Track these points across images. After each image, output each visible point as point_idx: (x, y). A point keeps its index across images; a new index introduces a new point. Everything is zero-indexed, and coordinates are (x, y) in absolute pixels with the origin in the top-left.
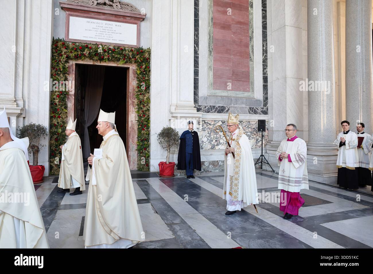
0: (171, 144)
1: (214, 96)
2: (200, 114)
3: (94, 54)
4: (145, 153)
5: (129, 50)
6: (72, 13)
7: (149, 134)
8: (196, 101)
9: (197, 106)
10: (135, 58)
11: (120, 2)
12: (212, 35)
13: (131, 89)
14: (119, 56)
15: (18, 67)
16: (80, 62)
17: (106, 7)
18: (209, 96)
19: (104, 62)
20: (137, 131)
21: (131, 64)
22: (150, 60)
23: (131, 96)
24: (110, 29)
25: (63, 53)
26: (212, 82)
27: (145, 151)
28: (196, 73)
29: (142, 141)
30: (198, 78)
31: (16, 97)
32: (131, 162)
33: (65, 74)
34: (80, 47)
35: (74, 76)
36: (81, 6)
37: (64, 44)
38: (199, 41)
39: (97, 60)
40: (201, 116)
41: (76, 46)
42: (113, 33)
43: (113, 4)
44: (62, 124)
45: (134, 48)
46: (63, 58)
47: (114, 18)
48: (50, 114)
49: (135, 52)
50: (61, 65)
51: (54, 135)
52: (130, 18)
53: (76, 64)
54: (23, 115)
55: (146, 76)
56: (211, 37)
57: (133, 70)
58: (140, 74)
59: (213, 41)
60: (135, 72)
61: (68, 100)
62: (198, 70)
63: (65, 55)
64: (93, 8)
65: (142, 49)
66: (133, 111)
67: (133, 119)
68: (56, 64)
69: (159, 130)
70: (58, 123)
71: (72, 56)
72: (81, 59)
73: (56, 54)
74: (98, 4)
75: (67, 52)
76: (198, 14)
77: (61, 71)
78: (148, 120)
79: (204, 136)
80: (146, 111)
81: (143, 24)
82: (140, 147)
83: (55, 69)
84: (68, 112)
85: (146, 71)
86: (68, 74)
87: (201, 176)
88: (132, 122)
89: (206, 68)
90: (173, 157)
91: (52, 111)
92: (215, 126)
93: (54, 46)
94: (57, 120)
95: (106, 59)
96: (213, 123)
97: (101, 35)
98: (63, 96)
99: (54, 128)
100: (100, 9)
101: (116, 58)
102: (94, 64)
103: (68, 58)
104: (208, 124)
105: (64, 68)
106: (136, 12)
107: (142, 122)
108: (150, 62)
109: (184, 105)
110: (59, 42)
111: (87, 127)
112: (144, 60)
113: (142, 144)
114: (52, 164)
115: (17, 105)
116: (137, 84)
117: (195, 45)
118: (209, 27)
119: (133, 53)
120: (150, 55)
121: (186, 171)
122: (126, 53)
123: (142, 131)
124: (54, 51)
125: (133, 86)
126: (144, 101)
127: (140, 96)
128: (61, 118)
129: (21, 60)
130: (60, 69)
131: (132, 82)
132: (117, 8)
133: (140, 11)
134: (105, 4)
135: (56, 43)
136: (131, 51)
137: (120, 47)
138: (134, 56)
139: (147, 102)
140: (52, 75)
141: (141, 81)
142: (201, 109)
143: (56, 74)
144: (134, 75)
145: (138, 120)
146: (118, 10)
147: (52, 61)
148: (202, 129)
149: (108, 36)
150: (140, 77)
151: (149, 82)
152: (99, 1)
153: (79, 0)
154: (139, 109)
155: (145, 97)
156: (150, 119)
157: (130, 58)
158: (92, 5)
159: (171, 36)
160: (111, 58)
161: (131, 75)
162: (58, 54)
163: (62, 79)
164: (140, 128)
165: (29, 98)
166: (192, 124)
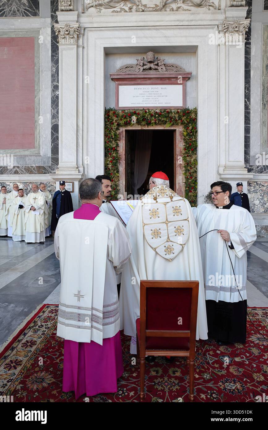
2: (251, 176)
3: (142, 119)
5: (175, 112)
6: (121, 82)
7: (196, 196)
8: (247, 161)
9: (248, 167)
10: (182, 119)
11: (164, 65)
12: (266, 85)
13: (178, 152)
14: (165, 119)
16: (129, 128)
17: (152, 72)
19: (151, 126)
21: (177, 126)
22: (197, 120)
24: (156, 93)
25: (114, 121)
26: (266, 139)
28: (247, 130)
30: (250, 136)
31: (78, 164)
33: (116, 141)
34: (129, 114)
35: (124, 142)
36: (129, 74)
37: (114, 113)
38: (250, 95)
39: (145, 125)
40: (252, 177)
41: (126, 113)
42: (159, 96)
43: (159, 68)
44: (115, 187)
45: (181, 110)
46: (114, 126)
47: (159, 81)
49: (181, 114)
50: (112, 132)
52: (175, 79)
53: (126, 130)
55: (193, 137)
56: (266, 88)
57: (179, 131)
58: (187, 135)
59: (267, 93)
60: (182, 134)
61: (119, 165)
62: (250, 127)
63: (116, 123)
64: (140, 75)
65: (188, 110)
66: (180, 173)
67: (181, 181)
68: (109, 132)
71: (122, 123)
72: (130, 125)
73: (108, 123)
74: (144, 70)
75: (117, 120)
76: (250, 64)
77: (112, 138)
78: (195, 181)
79: (256, 198)
80: (193, 172)
81: (189, 83)
83: (108, 137)
84: (120, 176)
85: (193, 132)
86: (119, 141)
88: (179, 184)
89: (259, 123)
93: (106, 116)
95: (153, 123)
96: (266, 185)
97: (148, 100)
98: (115, 161)
100: (146, 74)
101: (163, 121)
102: (142, 129)
103: (119, 125)
104: (261, 186)
105: (115, 135)
106: (181, 72)
107: (189, 184)
108: (196, 122)
109: (233, 166)
110: (110, 111)
111: (137, 189)
112: (191, 121)
115: (79, 171)
116: (184, 146)
117: (246, 100)
118: (263, 76)
119: (179, 115)
120: (197, 115)
122: (173, 115)
124: (106, 120)
125: (180, 148)
126: (191, 163)
127: (187, 158)
128: (114, 182)
129: (81, 132)
130: (112, 136)
131: (179, 144)
132: (162, 72)
133: (185, 70)
134: (150, 69)
135: (108, 112)
136: (177, 113)
137: (167, 110)
138: (180, 118)
139: (195, 164)
140: (105, 143)
141: (188, 143)
142: (253, 169)
143: (109, 142)
144: (181, 137)
145: (186, 182)
146: (163, 73)
147: (105, 130)
148: (254, 191)
149: (155, 100)
150: (187, 139)
151: (196, 143)
152: (145, 67)
153: (127, 69)
154: (186, 171)
155: (192, 159)
156: (197, 181)
157: (176, 120)
158: (138, 72)
159: (219, 93)
160: (157, 122)
161: (178, 137)
162: (110, 123)
163: (114, 145)
164: (187, 190)
165: (87, 165)
166: (241, 186)
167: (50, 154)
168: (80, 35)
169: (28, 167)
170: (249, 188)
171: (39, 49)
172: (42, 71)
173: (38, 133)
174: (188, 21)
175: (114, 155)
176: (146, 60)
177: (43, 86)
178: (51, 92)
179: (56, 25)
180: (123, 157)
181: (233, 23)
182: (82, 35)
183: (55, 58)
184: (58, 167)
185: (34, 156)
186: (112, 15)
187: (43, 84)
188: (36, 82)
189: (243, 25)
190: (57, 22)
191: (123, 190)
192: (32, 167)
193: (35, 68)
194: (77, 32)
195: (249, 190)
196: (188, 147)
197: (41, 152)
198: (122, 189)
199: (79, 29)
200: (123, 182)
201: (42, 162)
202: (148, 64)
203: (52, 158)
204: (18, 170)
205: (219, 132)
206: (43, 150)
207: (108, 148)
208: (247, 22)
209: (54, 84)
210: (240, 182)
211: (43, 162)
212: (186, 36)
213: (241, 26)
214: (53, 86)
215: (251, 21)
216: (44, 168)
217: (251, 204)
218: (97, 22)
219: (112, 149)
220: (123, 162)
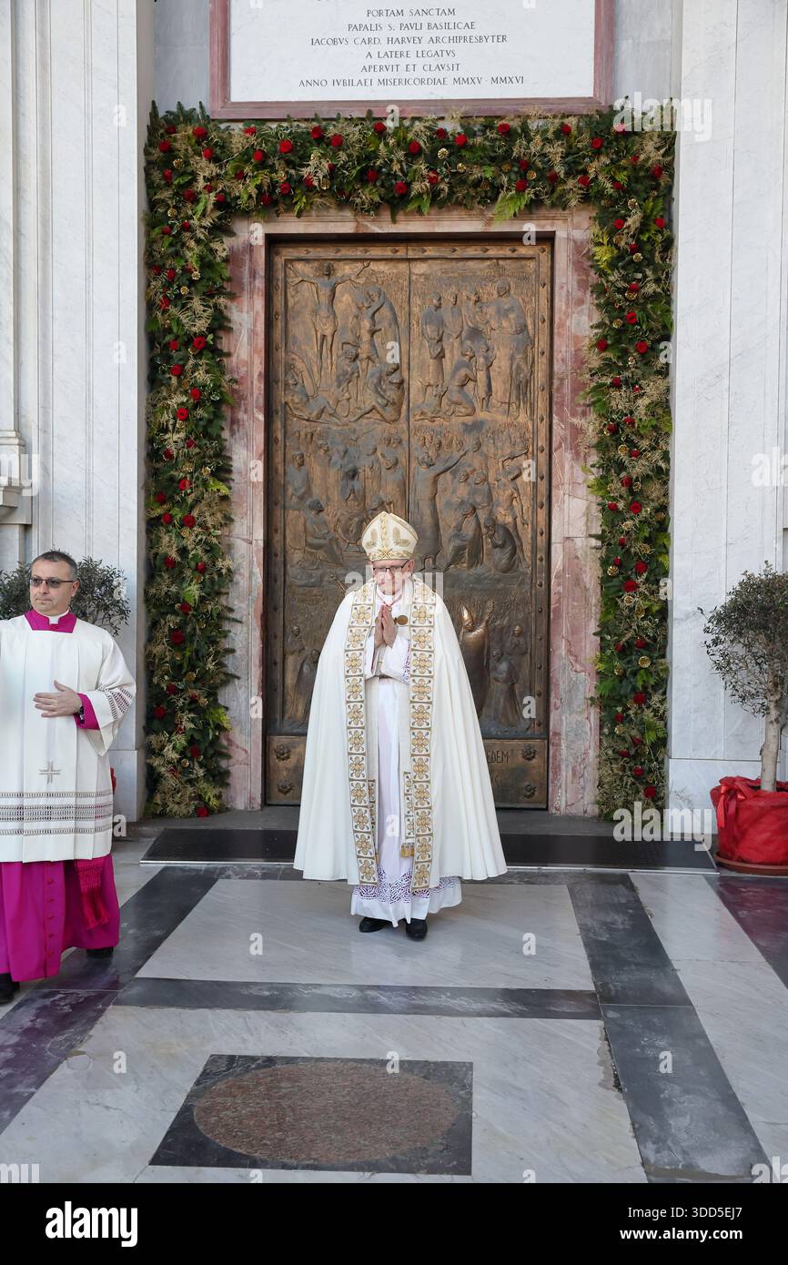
3: (354, 172)
4: (642, 721)
5: (546, 131)
7: (663, 614)
10: (585, 172)
14: (489, 173)
16: (291, 225)
19: (412, 213)
20: (595, 598)
21: (561, 211)
22: (672, 176)
23: (563, 397)
24: (442, 19)
25: (201, 183)
27: (640, 708)
29: (624, 651)
32: (563, 767)
33: (211, 296)
34: (284, 144)
35: (260, 304)
37: (202, 135)
39: (376, 207)
41: (265, 138)
44: (205, 558)
45: (581, 116)
46: (202, 213)
48: (145, 506)
49: (584, 141)
50: (190, 249)
51: (164, 615)
53: (270, 240)
54: (18, 511)
55: (649, 273)
57: (572, 244)
58: (613, 265)
60: (584, 260)
63: (212, 194)
66: (574, 483)
67: (578, 529)
68: (171, 245)
70: (183, 551)
71: (245, 197)
72: (289, 209)
73: (165, 194)
75: (218, 175)
77: (192, 283)
78: (659, 529)
80: (647, 478)
82: (614, 688)
83: (164, 275)
84: (234, 498)
85: (648, 247)
86: (232, 296)
88: (569, 543)
91: (152, 490)
93: (157, 153)
94: (179, 535)
95: (420, 195)
97: (393, 61)
98: (206, 412)
99: (166, 576)
101: (477, 183)
102: (361, 231)
103: (227, 206)
105: (207, 264)
107: (623, 544)
108: (670, 188)
110: (180, 127)
112: (637, 180)
113: (625, 671)
114: (156, 762)
116: (598, 326)
119: (570, 147)
122: (533, 150)
123: (626, 597)
124: (157, 176)
125: (577, 339)
126: (632, 423)
127: (615, 393)
128: (197, 529)
130: (187, 271)
131: (568, 315)
135: (169, 133)
136: (558, 138)
137: (499, 117)
138: (575, 162)
139: (655, 428)
140: (150, 307)
141: (622, 309)
143: (167, 300)
144: (579, 275)
145: (603, 531)
147: (148, 234)
149: (434, 62)
150: (613, 283)
151: (668, 311)
154: (608, 471)
155: (640, 402)
156: (669, 530)
157: (554, 179)
160: (447, 189)
161: (566, 276)
162: (176, 194)
163: (198, 323)
164: (614, 577)
165: (45, 429)
175: (201, 376)
180: (258, 387)
191: (251, 573)
196: (619, 331)
198: (245, 571)
200: (251, 534)
207: (169, 338)
219: (186, 345)
220: (253, 421)
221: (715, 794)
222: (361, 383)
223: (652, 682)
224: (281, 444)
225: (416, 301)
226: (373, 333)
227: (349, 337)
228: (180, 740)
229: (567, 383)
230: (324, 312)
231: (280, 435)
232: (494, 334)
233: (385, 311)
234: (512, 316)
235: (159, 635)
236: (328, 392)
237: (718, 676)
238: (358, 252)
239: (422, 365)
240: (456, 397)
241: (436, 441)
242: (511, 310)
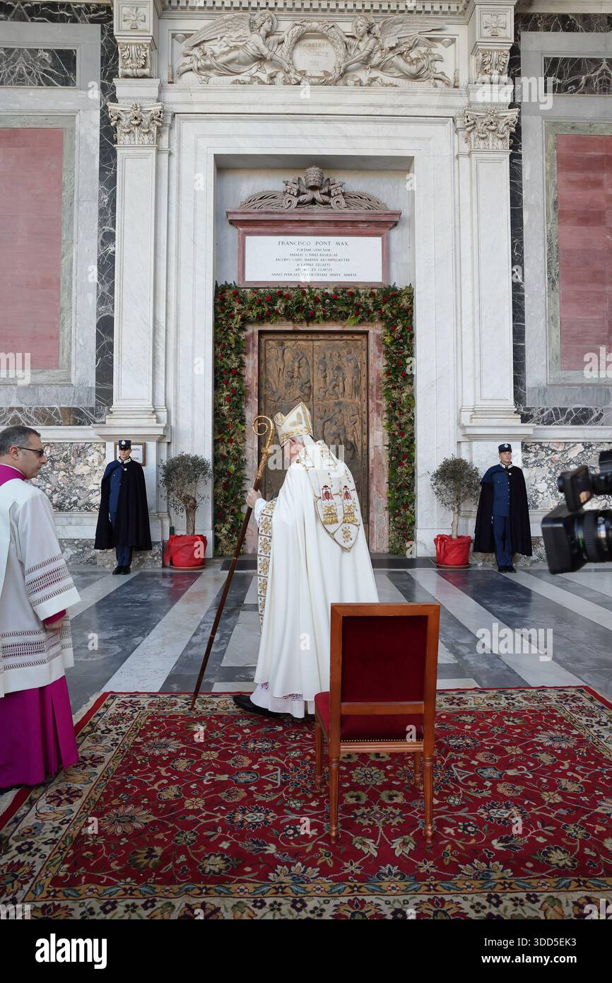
0: (462, 495)
1: (563, 385)
2: (528, 429)
3: (294, 308)
4: (406, 515)
6: (250, 229)
7: (413, 474)
8: (519, 398)
9: (522, 410)
10: (380, 309)
11: (343, 194)
12: (555, 242)
14: (345, 309)
15: (158, 347)
16: (268, 327)
17: (316, 209)
18: (551, 385)
19: (315, 323)
20: (386, 469)
21: (371, 323)
22: (412, 312)
23: (373, 393)
24: (325, 253)
25: (236, 311)
26: (558, 352)
27: (405, 510)
28: (519, 334)
29: (398, 489)
30: (524, 346)
31: (155, 404)
33: (239, 354)
34: (267, 297)
35: (256, 357)
36: (267, 213)
37: (236, 294)
38: (523, 260)
39: (301, 321)
40: (530, 431)
41: (260, 295)
42: (331, 260)
43: (331, 200)
44: (236, 455)
45: (379, 289)
46: (236, 322)
47: (332, 229)
48: (214, 435)
49: (380, 298)
50: (231, 336)
51: (221, 477)
52: (366, 225)
53: (259, 331)
54: (167, 438)
55: (405, 347)
56: (554, 247)
57: (375, 335)
58: (392, 343)
59: (557, 257)
60: (380, 341)
61: (246, 406)
62: (523, 327)
63: (239, 316)
64: (291, 214)
65: (394, 289)
66: (378, 425)
67: (379, 443)
68: (223, 335)
69: (435, 467)
70: (228, 452)
71: (252, 317)
72: (268, 321)
73: (222, 316)
74: (299, 203)
75: (242, 309)
76: (520, 197)
77: (231, 349)
78: (411, 442)
79: (540, 478)
80: (406, 423)
81: (395, 234)
82: (395, 504)
83: (221, 346)
84: (246, 432)
85: (405, 337)
86: (246, 354)
87: (532, 568)
88: (376, 448)
89: (543, 320)
90: (467, 525)
91: (217, 428)
92: (565, 456)
93: (218, 300)
94: (226, 446)
95: (319, 316)
96: (560, 449)
97: (307, 267)
98: (237, 398)
99: (221, 462)
100: (304, 214)
101: (341, 312)
102: (296, 329)
103: (245, 320)
104: (550, 452)
105: (237, 342)
106: (378, 211)
107: (397, 448)
108: (412, 316)
109: (490, 409)
110: (227, 291)
112: (400, 313)
113: (399, 497)
114: (219, 535)
115: (158, 420)
116: (386, 366)
117: (515, 270)
118: (547, 223)
119: (375, 300)
120: (412, 300)
121: (496, 555)
122: (361, 301)
123: (399, 468)
124: (218, 309)
125: (378, 371)
126: (401, 402)
127: (394, 391)
128: (234, 444)
129: (162, 333)
130: (230, 344)
131: (374, 362)
132: (339, 208)
133: (386, 207)
134: (313, 202)
135: (222, 293)
136: (370, 297)
137: (348, 289)
138: (377, 306)
139: (409, 404)
140: (215, 358)
141: (395, 360)
142: (532, 416)
143: (223, 356)
144: (378, 347)
145: (390, 444)
146: (340, 211)
147: (215, 330)
148: (535, 462)
149: (322, 268)
150: (393, 351)
152: (302, 198)
153: (264, 201)
154: (391, 420)
155: (403, 394)
156: (415, 442)
157: (369, 312)
158: (288, 208)
159: (458, 255)
160: (329, 315)
161: (373, 347)
162: (226, 316)
163: (234, 364)
164: (393, 461)
165: (176, 405)
166: (507, 453)
167: (92, 382)
168: (164, 128)
169: (44, 410)
170: (526, 456)
171: (72, 156)
172: (78, 201)
173: (66, 334)
174: (392, 106)
175: (235, 384)
176: (304, 183)
177: (81, 235)
178: (98, 246)
179: (112, 106)
180: (255, 389)
181: (484, 114)
182: (168, 129)
183: (108, 175)
184: (111, 409)
185: (57, 384)
186: (234, 90)
187: (79, 228)
188: (64, 224)
189: (505, 120)
190: (114, 99)
191: (253, 461)
192: (52, 409)
193: (63, 194)
194: (157, 120)
195: (524, 461)
196: (394, 368)
197: (73, 377)
198: (251, 460)
199: (162, 115)
200: (253, 446)
201: (76, 399)
202: (309, 191)
203: (97, 391)
204: (20, 415)
205: (459, 336)
206: (78, 373)
207: (222, 370)
208: (513, 114)
209: (104, 229)
210: (506, 443)
211: (78, 400)
212: (389, 138)
213: (501, 121)
214: (102, 234)
215: (520, 113)
216: (78, 412)
217: (531, 490)
218: (202, 103)
219: (229, 372)
220: (253, 401)
221: (436, 541)
222: (295, 386)
223: (410, 500)
224: (263, 410)
225: (315, 355)
226: (299, 367)
227: (290, 369)
228: (228, 526)
229: (375, 387)
230: (280, 359)
231: (263, 407)
232: (346, 369)
233: (304, 360)
234: (352, 362)
235: (219, 485)
236: (282, 390)
237: (435, 497)
238: (293, 337)
239: (318, 380)
240: (331, 392)
241: (324, 409)
242: (352, 359)
